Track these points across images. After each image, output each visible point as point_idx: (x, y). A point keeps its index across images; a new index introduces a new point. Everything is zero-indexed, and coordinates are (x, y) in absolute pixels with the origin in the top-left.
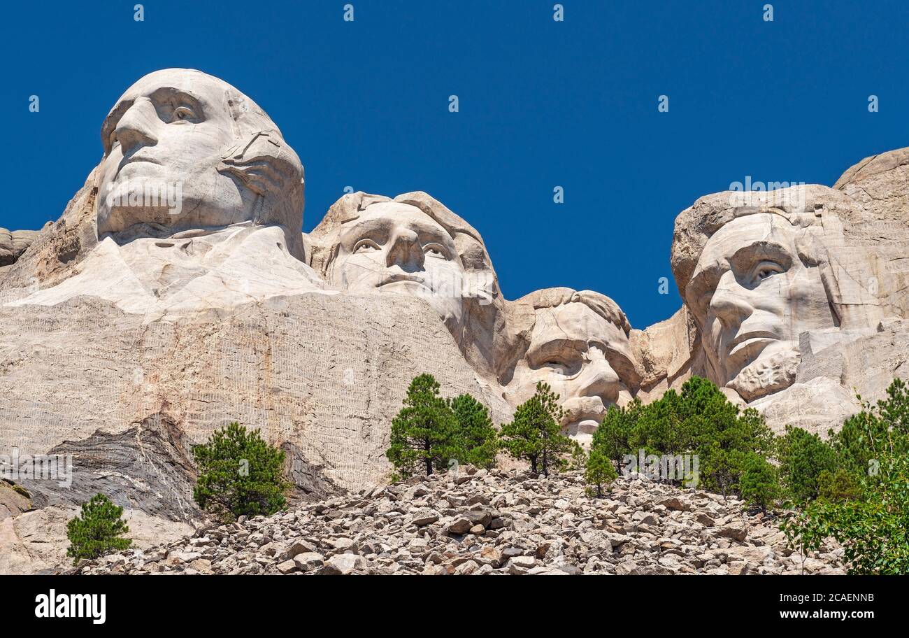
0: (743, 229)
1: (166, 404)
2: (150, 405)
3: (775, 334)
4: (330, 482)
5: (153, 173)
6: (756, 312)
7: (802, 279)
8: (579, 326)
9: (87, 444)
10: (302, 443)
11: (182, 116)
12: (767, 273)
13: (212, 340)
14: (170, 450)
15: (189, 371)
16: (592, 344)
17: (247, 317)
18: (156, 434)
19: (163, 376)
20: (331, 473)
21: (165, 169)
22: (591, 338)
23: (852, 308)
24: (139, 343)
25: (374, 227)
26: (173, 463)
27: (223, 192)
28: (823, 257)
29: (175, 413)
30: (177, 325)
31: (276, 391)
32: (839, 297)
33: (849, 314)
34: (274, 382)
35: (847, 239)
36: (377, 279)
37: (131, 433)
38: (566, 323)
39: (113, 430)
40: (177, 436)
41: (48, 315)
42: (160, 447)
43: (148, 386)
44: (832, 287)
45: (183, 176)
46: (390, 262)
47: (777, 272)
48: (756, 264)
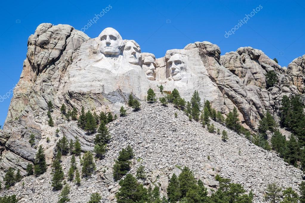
0: (176, 57)
1: (119, 87)
2: (118, 87)
3: (178, 72)
6: (177, 69)
9: (112, 93)
10: (133, 92)
11: (113, 39)
13: (124, 79)
15: (122, 83)
16: (152, 62)
17: (126, 75)
19: (119, 83)
20: (136, 96)
21: (112, 48)
24: (116, 79)
25: (129, 47)
26: (121, 95)
28: (185, 62)
29: (120, 88)
30: (120, 76)
31: (130, 85)
33: (187, 71)
37: (116, 91)
38: (149, 59)
39: (114, 91)
40: (121, 91)
41: (101, 70)
42: (119, 93)
43: (117, 85)
44: (186, 67)
45: (114, 49)
46: (132, 54)
47: (180, 64)
48: (177, 62)
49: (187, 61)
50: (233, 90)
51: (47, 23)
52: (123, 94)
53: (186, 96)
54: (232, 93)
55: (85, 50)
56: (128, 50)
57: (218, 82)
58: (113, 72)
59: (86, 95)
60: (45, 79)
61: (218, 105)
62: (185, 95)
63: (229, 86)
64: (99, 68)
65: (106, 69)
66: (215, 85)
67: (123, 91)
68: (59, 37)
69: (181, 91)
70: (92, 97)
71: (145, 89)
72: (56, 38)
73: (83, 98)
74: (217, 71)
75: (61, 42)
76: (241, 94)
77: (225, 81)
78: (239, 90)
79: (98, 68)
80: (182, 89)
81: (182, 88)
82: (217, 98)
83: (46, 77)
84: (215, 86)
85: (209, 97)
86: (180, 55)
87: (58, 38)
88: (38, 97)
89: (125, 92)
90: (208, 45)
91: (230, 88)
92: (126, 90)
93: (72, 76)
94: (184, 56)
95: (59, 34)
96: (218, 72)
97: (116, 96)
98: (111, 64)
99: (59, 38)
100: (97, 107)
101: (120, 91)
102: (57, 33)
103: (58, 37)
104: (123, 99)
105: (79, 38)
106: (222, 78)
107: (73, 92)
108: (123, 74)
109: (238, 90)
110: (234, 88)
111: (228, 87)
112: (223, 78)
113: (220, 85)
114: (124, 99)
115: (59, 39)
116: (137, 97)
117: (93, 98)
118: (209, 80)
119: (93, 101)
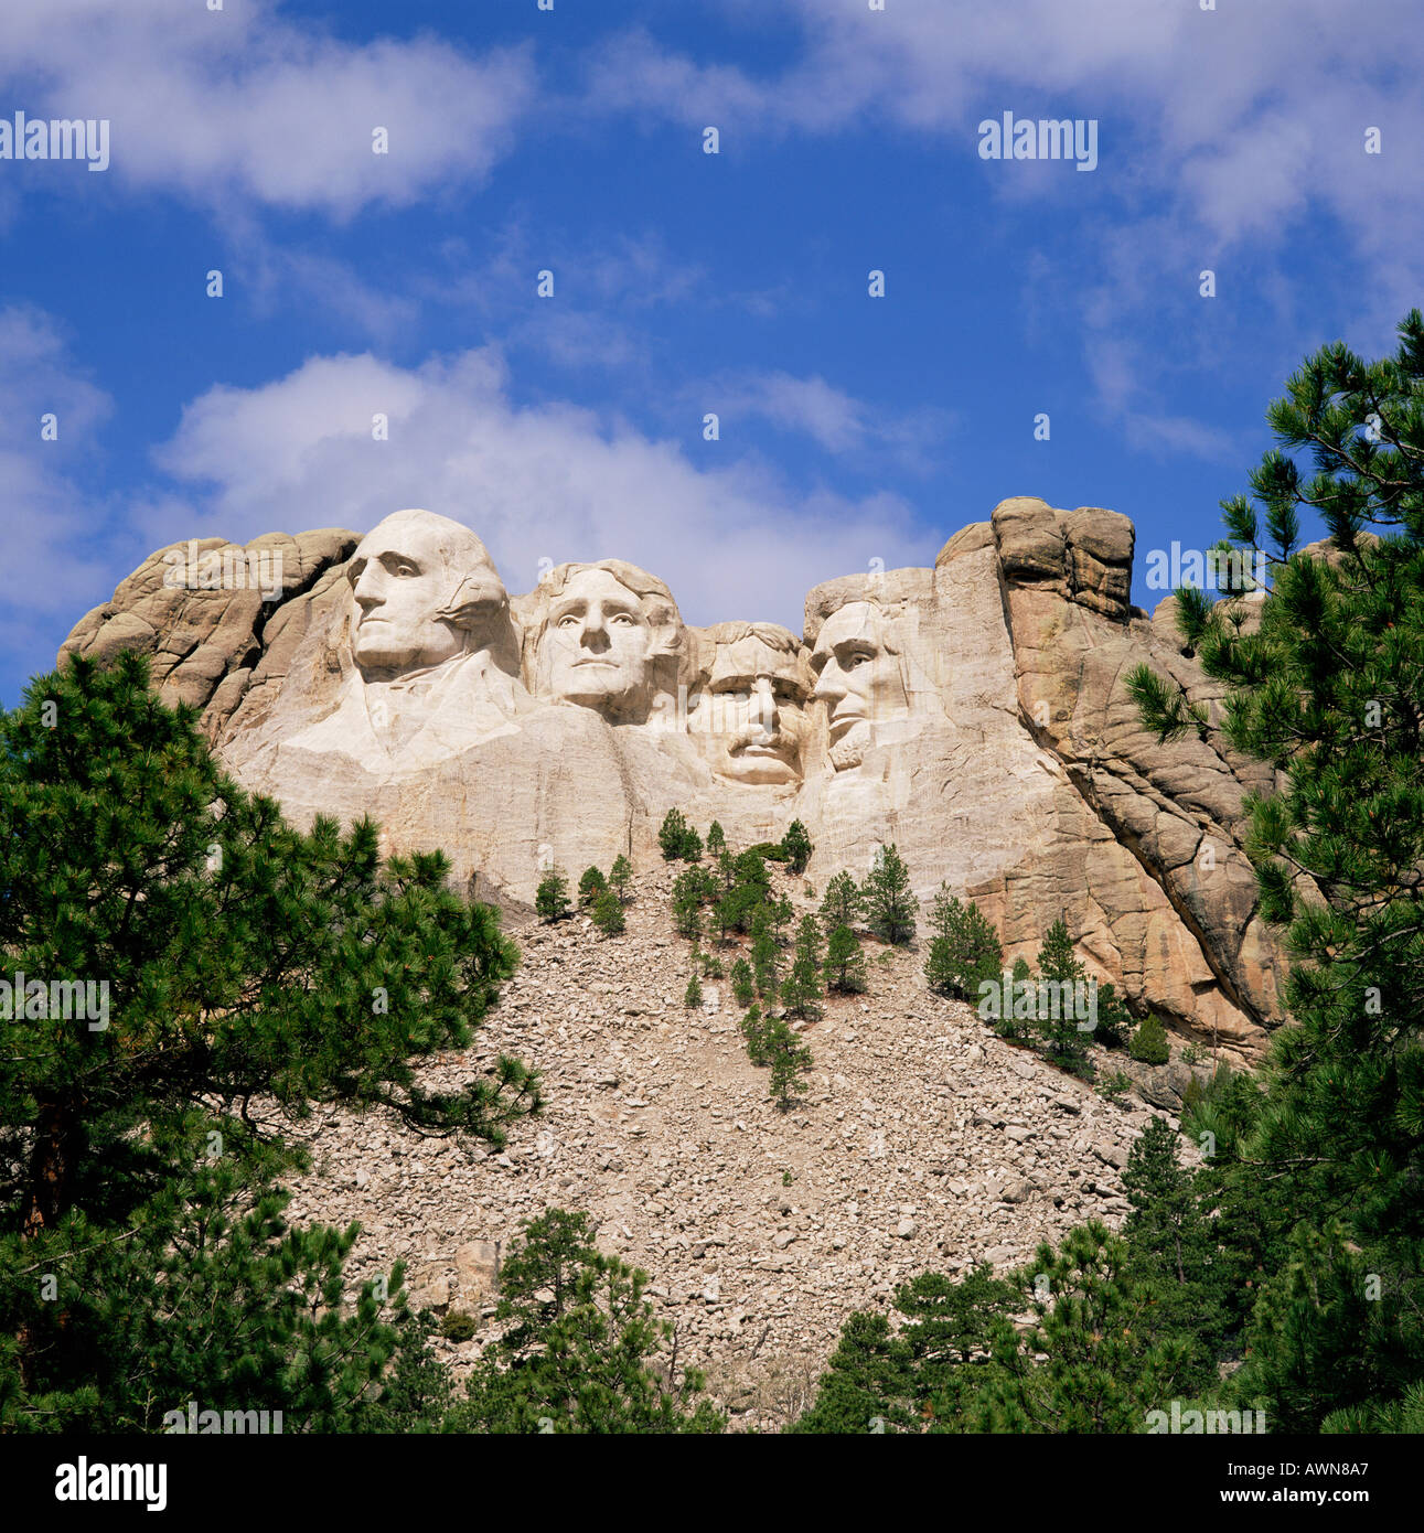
0: (846, 622)
1: (395, 850)
3: (861, 714)
4: (507, 896)
5: (383, 631)
6: (849, 694)
8: (749, 663)
10: (488, 869)
11: (405, 572)
12: (860, 660)
13: (424, 797)
15: (410, 823)
16: (759, 677)
17: (449, 771)
19: (393, 828)
20: (508, 889)
21: (392, 627)
22: (759, 673)
23: (918, 694)
24: (375, 802)
25: (573, 605)
27: (438, 637)
28: (901, 649)
30: (400, 786)
31: (470, 831)
32: (910, 685)
33: (915, 699)
34: (469, 823)
35: (920, 632)
36: (573, 660)
41: (317, 762)
44: (904, 676)
45: (406, 632)
46: (583, 644)
47: (867, 660)
48: (851, 653)
49: (914, 635)
50: (1157, 784)
53: (856, 859)
54: (1138, 807)
56: (569, 621)
57: (1066, 746)
58: (368, 769)
61: (1048, 896)
62: (852, 852)
63: (1131, 763)
64: (311, 755)
65: (336, 756)
66: (1053, 765)
68: (220, 607)
69: (831, 833)
71: (583, 843)
72: (204, 613)
74: (1065, 674)
75: (227, 632)
76: (1206, 809)
77: (1108, 734)
78: (1189, 783)
79: (306, 750)
80: (838, 818)
81: (840, 810)
82: (1047, 850)
84: (1051, 773)
85: (1001, 847)
86: (875, 610)
87: (209, 615)
90: (1011, 517)
91: (1134, 778)
94: (897, 607)
96: (1074, 685)
99: (216, 612)
103: (212, 607)
106: (1091, 720)
108: (428, 772)
109: (1180, 783)
110: (1158, 774)
111: (1123, 767)
112: (1100, 716)
113: (1075, 766)
115: (216, 620)
118: (1020, 739)
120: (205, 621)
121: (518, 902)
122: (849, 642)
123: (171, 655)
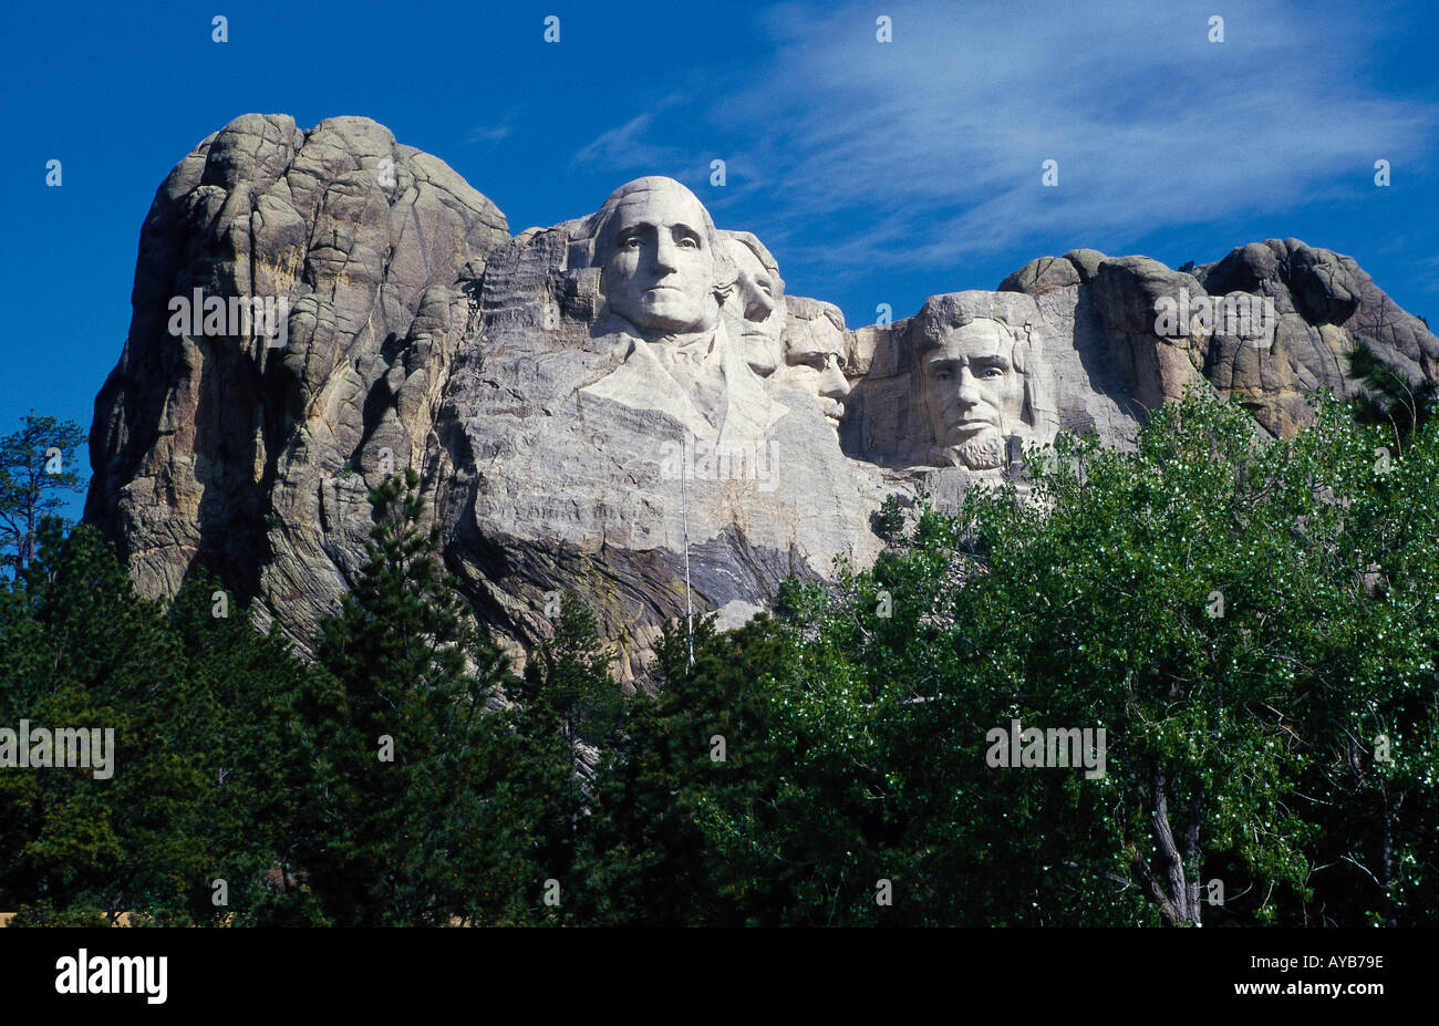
1: (736, 517)
2: (727, 518)
3: (992, 422)
4: (809, 567)
5: (678, 299)
6: (981, 402)
7: (1013, 383)
8: (824, 340)
9: (705, 548)
10: (797, 541)
11: (688, 244)
12: (993, 373)
14: (741, 550)
15: (746, 493)
16: (831, 354)
18: (732, 537)
21: (684, 296)
22: (831, 350)
23: (1041, 413)
26: (743, 559)
28: (1028, 369)
29: (740, 522)
32: (1035, 403)
33: (1039, 417)
36: (742, 330)
37: (721, 536)
39: (715, 537)
40: (742, 540)
41: (634, 418)
42: (736, 548)
43: (725, 504)
45: (694, 303)
47: (999, 374)
48: (986, 366)
51: (274, 117)
52: (752, 554)
55: (521, 294)
59: (579, 558)
60: (328, 454)
65: (661, 416)
67: (753, 538)
68: (357, 204)
70: (611, 570)
72: (345, 209)
73: (565, 575)
75: (370, 233)
83: (332, 441)
86: (1003, 329)
88: (301, 553)
89: (763, 543)
92: (767, 532)
93: (486, 447)
95: (355, 188)
97: (724, 565)
98: (684, 385)
100: (639, 623)
101: (737, 538)
102: (344, 183)
103: (352, 203)
104: (755, 582)
105: (446, 203)
107: (508, 537)
114: (760, 579)
115: (356, 218)
116: (813, 568)
117: (614, 578)
119: (619, 593)
120: (347, 217)
121: (816, 573)
122: (992, 357)
123: (340, 252)
